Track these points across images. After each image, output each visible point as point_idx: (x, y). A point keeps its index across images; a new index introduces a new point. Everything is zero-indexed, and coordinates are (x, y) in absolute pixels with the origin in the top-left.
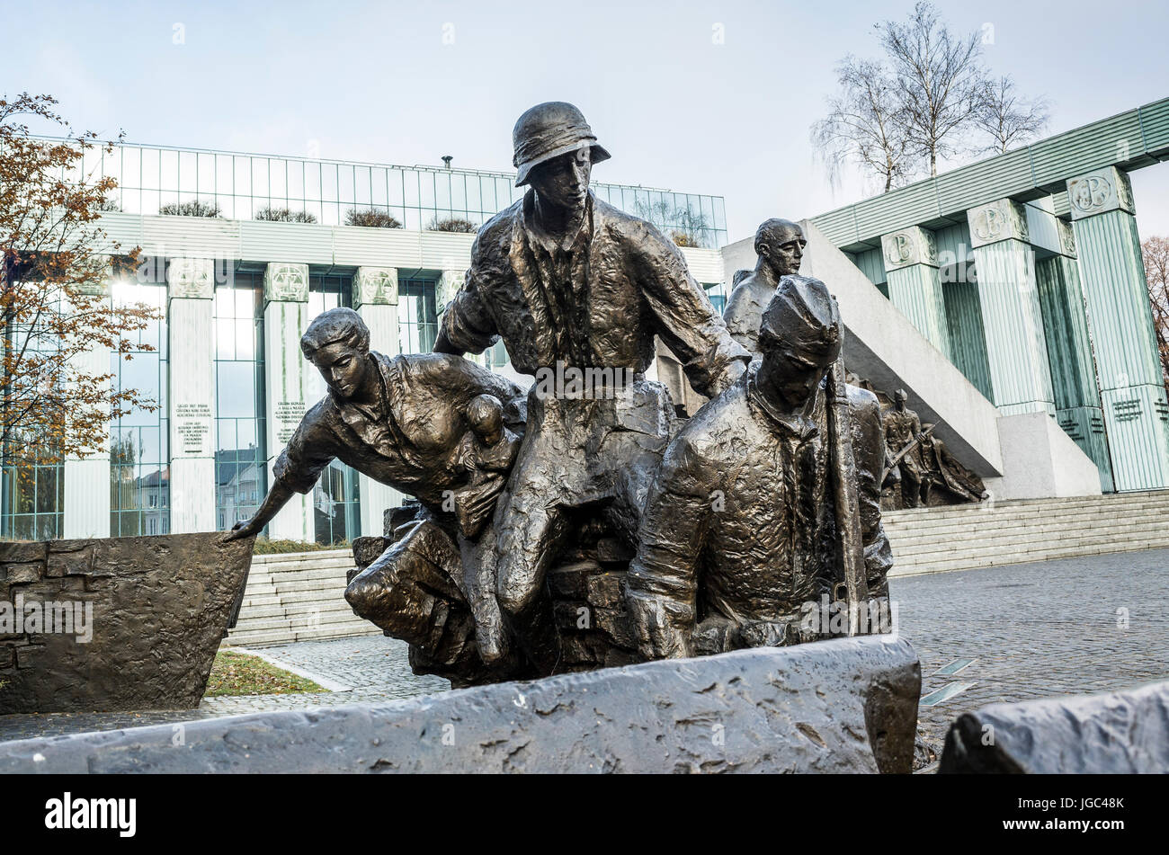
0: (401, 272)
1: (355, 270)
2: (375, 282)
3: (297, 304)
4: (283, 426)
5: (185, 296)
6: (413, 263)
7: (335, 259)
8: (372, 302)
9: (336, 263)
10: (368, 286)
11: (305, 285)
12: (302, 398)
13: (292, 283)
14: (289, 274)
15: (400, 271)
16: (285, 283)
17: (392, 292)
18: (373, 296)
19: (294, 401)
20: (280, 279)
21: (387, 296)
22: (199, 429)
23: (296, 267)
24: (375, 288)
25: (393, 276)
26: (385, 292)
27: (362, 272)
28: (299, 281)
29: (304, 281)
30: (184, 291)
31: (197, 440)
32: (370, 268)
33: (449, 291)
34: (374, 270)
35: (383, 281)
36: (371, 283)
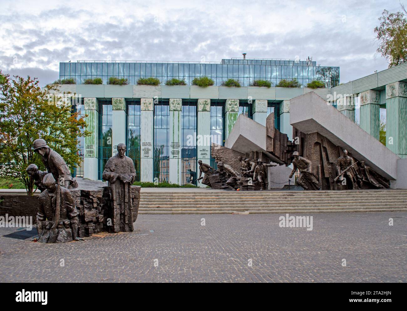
1: (197, 100)
3: (178, 112)
4: (172, 149)
5: (144, 110)
6: (216, 97)
8: (202, 110)
9: (191, 98)
10: (201, 105)
12: (179, 141)
13: (177, 105)
14: (176, 102)
15: (211, 100)
16: (175, 105)
17: (208, 107)
18: (202, 108)
19: (176, 142)
20: (173, 104)
21: (207, 109)
22: (148, 150)
23: (178, 100)
24: (203, 106)
25: (209, 101)
27: (199, 101)
28: (179, 104)
29: (180, 104)
30: (145, 108)
31: (147, 153)
32: (201, 99)
33: (228, 106)
34: (203, 100)
35: (205, 103)
36: (202, 104)
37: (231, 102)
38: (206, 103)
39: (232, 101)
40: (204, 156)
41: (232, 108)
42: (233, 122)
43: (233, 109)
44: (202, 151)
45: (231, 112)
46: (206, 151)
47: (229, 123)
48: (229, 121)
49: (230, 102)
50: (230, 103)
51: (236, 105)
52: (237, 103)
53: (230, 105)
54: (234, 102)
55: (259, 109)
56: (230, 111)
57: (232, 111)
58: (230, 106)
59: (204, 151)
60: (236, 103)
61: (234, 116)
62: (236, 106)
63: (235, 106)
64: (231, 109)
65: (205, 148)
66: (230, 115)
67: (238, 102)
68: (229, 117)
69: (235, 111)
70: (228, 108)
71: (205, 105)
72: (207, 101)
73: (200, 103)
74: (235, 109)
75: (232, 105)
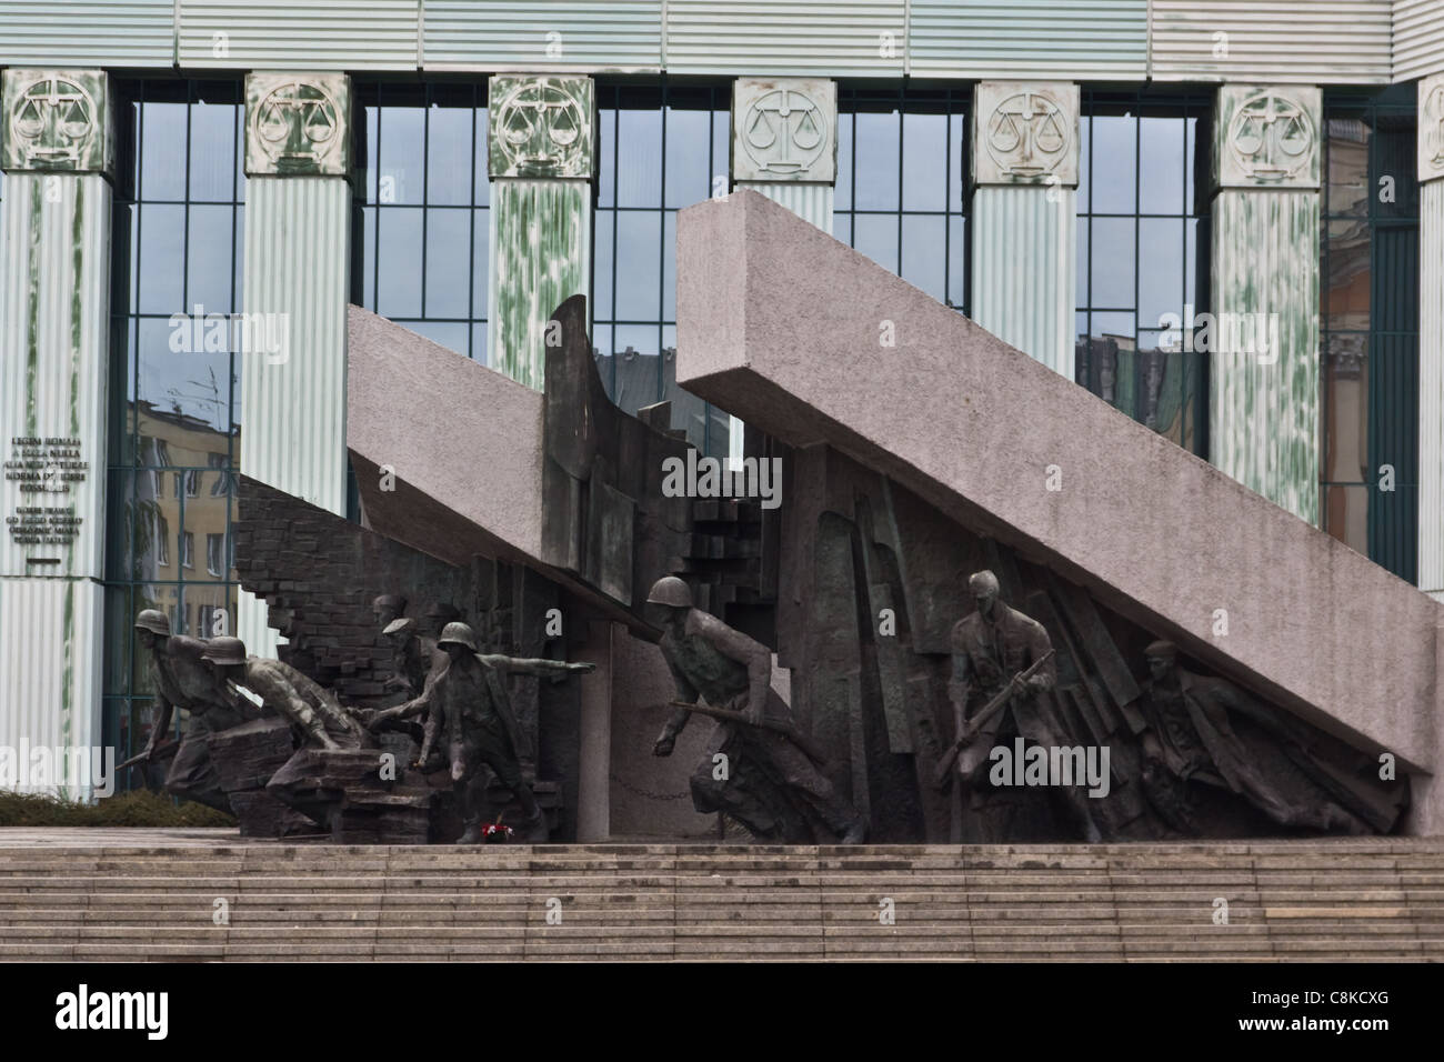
2: (285, 112)
3: (73, 178)
4: (21, 500)
6: (398, 54)
8: (275, 169)
9: (182, 65)
10: (265, 128)
11: (96, 126)
12: (74, 427)
15: (355, 78)
18: (277, 151)
19: (53, 435)
23: (75, 78)
24: (283, 130)
25: (337, 93)
26: (311, 141)
29: (93, 114)
32: (274, 76)
34: (286, 78)
36: (275, 114)
37: (526, 95)
38: (309, 107)
41: (531, 146)
42: (544, 268)
43: (542, 156)
45: (523, 188)
48: (502, 259)
52: (571, 108)
53: (518, 123)
54: (548, 96)
55: (764, 158)
56: (512, 172)
57: (528, 175)
58: (518, 136)
60: (564, 104)
61: (547, 214)
63: (556, 134)
64: (521, 158)
66: (514, 209)
67: (585, 98)
68: (511, 224)
69: (554, 171)
70: (498, 150)
71: (298, 126)
72: (324, 91)
73: (258, 105)
74: (562, 156)
75: (534, 122)
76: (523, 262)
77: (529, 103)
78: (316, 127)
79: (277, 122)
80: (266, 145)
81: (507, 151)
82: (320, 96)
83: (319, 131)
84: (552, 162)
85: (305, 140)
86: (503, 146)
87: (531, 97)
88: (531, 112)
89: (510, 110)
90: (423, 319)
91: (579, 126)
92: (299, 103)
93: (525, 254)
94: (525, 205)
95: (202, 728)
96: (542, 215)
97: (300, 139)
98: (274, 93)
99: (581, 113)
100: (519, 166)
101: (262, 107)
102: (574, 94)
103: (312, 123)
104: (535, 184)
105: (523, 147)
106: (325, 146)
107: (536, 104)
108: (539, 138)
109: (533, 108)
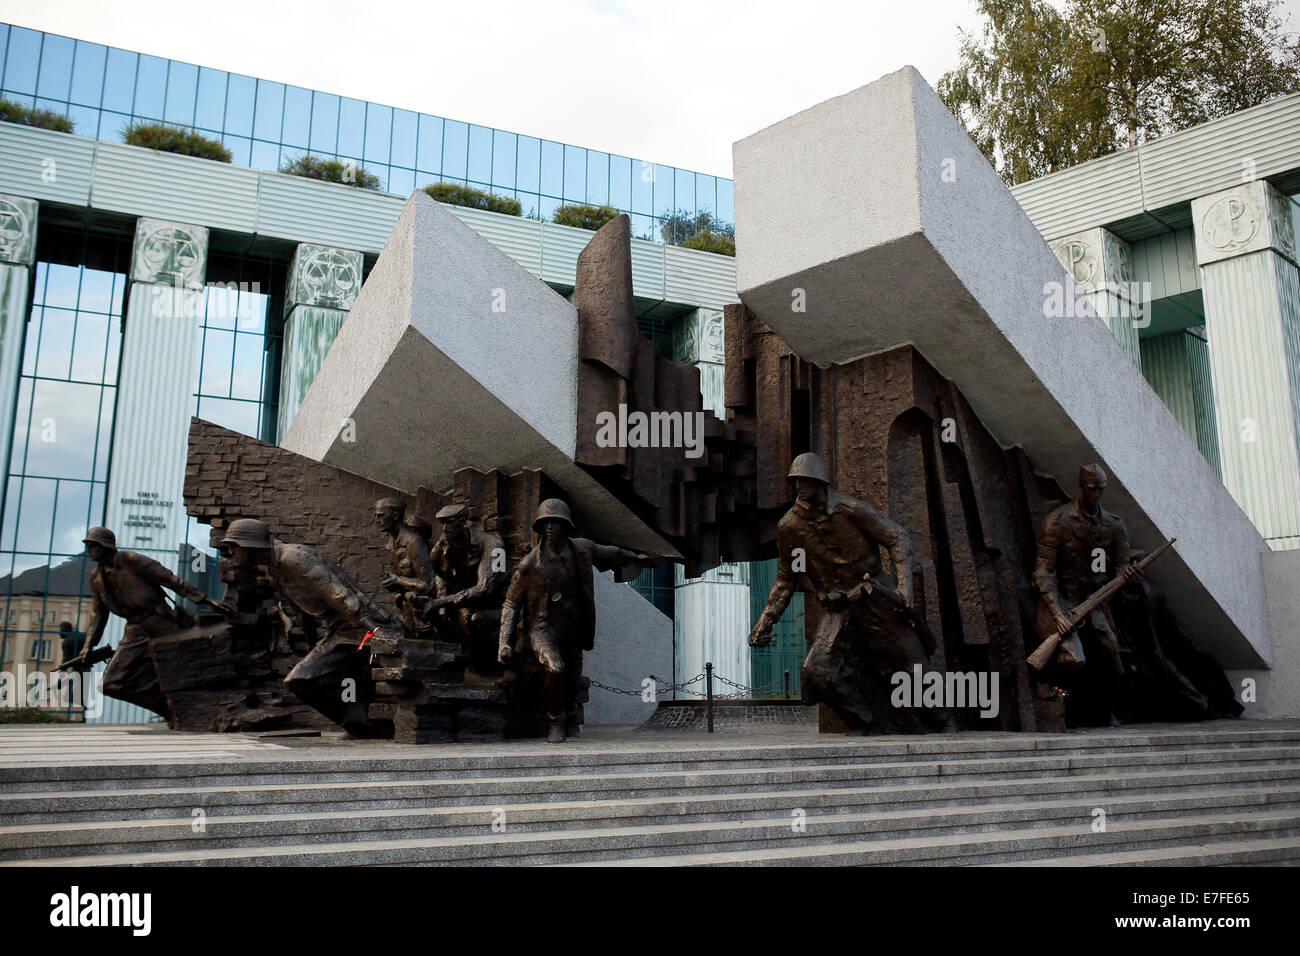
0: (215, 235)
1: (129, 223)
2: (164, 245)
3: (6, 267)
6: (241, 221)
7: (94, 199)
8: (155, 279)
9: (94, 206)
10: (149, 252)
11: (25, 234)
15: (213, 232)
18: (157, 269)
21: (183, 273)
23: (14, 202)
24: (163, 256)
25: (200, 240)
26: (181, 266)
27: (141, 228)
28: (17, 227)
29: (25, 228)
32: (157, 223)
33: (301, 277)
34: (166, 225)
35: (180, 244)
36: (157, 245)
37: (322, 257)
39: (326, 254)
40: (141, 532)
41: (325, 288)
43: (330, 295)
44: (132, 502)
45: (317, 312)
46: (162, 504)
47: (301, 364)
48: (302, 353)
49: (313, 259)
50: (318, 263)
51: (346, 276)
52: (349, 269)
53: (316, 273)
54: (335, 260)
56: (311, 301)
57: (321, 305)
58: (316, 281)
59: (147, 503)
60: (345, 266)
61: (331, 329)
62: (349, 285)
63: (339, 283)
64: (317, 294)
65: (152, 491)
66: (310, 325)
67: (358, 264)
68: (308, 333)
69: (337, 305)
70: (303, 288)
71: (173, 255)
72: (190, 236)
73: (145, 238)
74: (343, 296)
75: (326, 274)
76: (315, 357)
77: (324, 263)
78: (184, 257)
79: (158, 251)
80: (150, 264)
81: (308, 289)
82: (189, 239)
83: (186, 260)
84: (336, 299)
85: (176, 264)
86: (306, 285)
87: (325, 260)
88: (326, 269)
89: (311, 265)
90: (230, 398)
91: (353, 280)
92: (175, 241)
93: (316, 352)
94: (317, 323)
95: (137, 636)
96: (328, 330)
97: (173, 263)
98: (157, 232)
99: (355, 273)
100: (316, 299)
101: (148, 240)
102: (351, 261)
103: (182, 255)
104: (325, 311)
105: (319, 288)
106: (190, 270)
107: (328, 264)
108: (329, 283)
109: (326, 266)
